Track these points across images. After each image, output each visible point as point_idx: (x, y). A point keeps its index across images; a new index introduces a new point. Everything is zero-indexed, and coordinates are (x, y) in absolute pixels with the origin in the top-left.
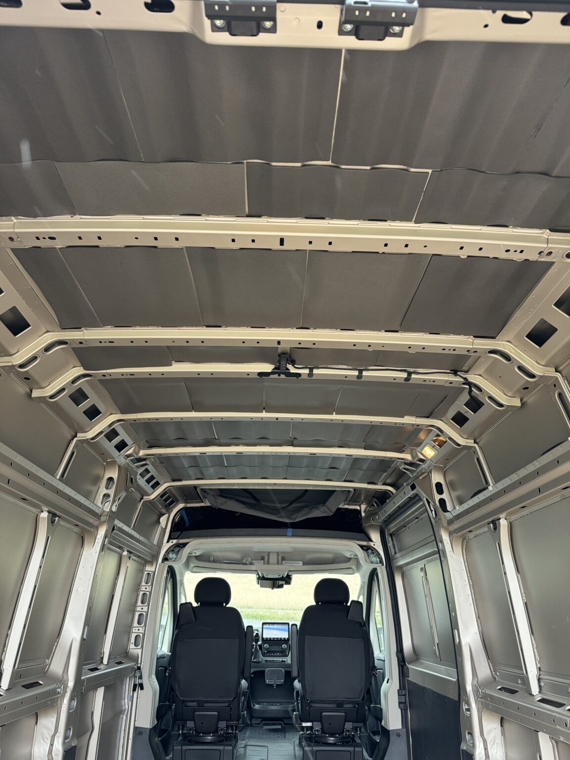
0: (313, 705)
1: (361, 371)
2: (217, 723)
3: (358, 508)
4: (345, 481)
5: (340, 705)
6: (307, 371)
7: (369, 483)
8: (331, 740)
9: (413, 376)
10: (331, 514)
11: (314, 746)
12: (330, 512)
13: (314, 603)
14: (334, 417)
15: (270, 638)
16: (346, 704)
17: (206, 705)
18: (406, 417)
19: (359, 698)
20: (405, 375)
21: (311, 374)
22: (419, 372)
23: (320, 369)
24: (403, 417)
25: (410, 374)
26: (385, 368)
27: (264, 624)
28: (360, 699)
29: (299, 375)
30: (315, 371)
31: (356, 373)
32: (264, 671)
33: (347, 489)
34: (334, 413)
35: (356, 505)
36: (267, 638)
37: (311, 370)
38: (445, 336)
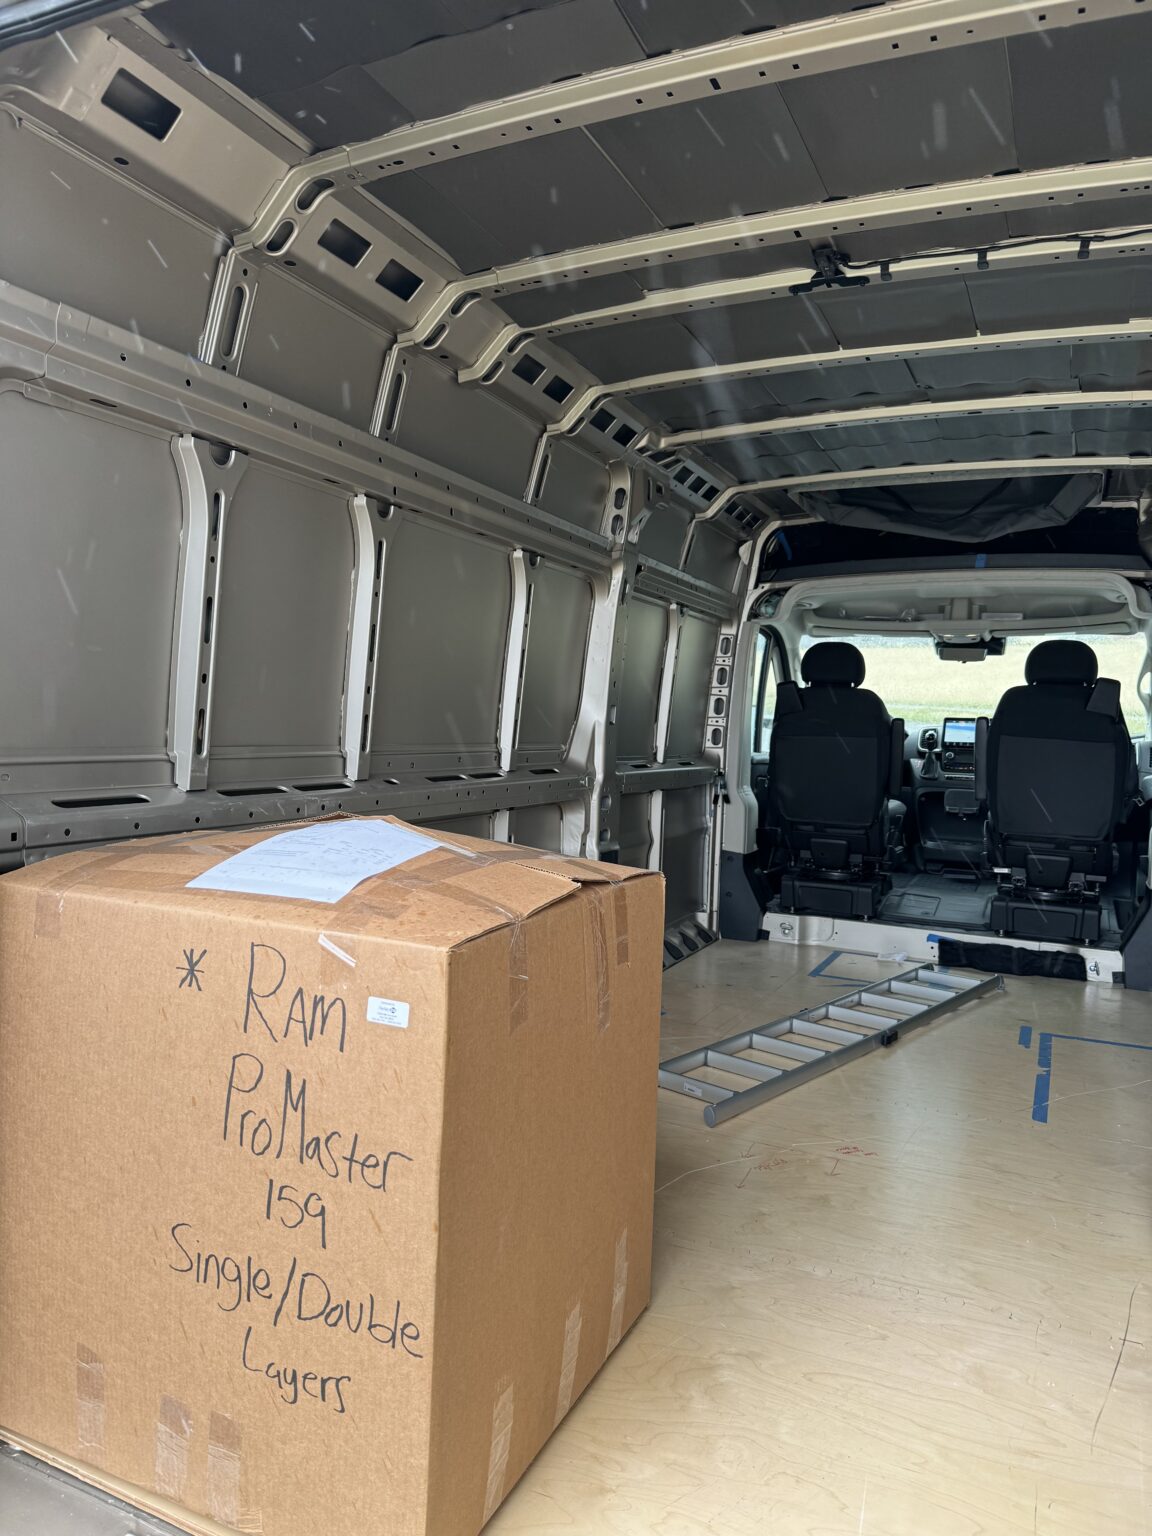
0: (1011, 842)
1: (982, 254)
2: (848, 857)
3: (1134, 505)
4: (1078, 455)
5: (1061, 846)
6: (877, 270)
7: (1133, 455)
8: (1045, 895)
9: (1093, 246)
10: (1062, 522)
11: (1011, 901)
12: (1061, 519)
13: (1023, 682)
14: (980, 340)
15: (958, 744)
16: (1073, 845)
17: (829, 830)
18: (1133, 322)
19: (1097, 837)
20: (1075, 246)
21: (885, 273)
22: (1106, 235)
23: (902, 263)
24: (1128, 322)
25: (1085, 242)
26: (1034, 238)
27: (947, 720)
28: (1101, 838)
29: (864, 280)
30: (893, 268)
31: (974, 258)
32: (943, 793)
33: (1088, 472)
34: (979, 334)
35: (1129, 500)
36: (951, 744)
37: (885, 266)
38: (1121, 163)
